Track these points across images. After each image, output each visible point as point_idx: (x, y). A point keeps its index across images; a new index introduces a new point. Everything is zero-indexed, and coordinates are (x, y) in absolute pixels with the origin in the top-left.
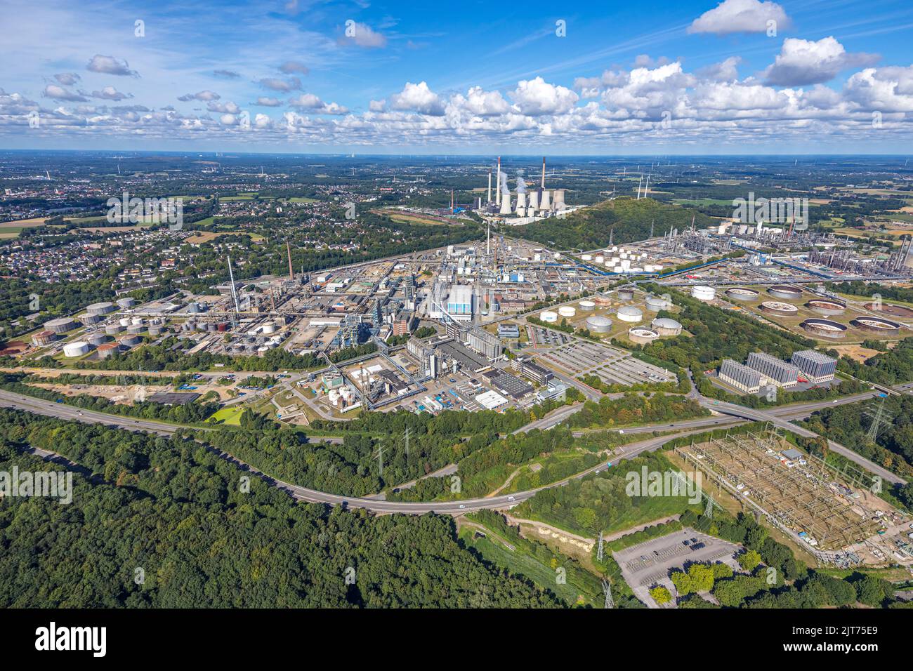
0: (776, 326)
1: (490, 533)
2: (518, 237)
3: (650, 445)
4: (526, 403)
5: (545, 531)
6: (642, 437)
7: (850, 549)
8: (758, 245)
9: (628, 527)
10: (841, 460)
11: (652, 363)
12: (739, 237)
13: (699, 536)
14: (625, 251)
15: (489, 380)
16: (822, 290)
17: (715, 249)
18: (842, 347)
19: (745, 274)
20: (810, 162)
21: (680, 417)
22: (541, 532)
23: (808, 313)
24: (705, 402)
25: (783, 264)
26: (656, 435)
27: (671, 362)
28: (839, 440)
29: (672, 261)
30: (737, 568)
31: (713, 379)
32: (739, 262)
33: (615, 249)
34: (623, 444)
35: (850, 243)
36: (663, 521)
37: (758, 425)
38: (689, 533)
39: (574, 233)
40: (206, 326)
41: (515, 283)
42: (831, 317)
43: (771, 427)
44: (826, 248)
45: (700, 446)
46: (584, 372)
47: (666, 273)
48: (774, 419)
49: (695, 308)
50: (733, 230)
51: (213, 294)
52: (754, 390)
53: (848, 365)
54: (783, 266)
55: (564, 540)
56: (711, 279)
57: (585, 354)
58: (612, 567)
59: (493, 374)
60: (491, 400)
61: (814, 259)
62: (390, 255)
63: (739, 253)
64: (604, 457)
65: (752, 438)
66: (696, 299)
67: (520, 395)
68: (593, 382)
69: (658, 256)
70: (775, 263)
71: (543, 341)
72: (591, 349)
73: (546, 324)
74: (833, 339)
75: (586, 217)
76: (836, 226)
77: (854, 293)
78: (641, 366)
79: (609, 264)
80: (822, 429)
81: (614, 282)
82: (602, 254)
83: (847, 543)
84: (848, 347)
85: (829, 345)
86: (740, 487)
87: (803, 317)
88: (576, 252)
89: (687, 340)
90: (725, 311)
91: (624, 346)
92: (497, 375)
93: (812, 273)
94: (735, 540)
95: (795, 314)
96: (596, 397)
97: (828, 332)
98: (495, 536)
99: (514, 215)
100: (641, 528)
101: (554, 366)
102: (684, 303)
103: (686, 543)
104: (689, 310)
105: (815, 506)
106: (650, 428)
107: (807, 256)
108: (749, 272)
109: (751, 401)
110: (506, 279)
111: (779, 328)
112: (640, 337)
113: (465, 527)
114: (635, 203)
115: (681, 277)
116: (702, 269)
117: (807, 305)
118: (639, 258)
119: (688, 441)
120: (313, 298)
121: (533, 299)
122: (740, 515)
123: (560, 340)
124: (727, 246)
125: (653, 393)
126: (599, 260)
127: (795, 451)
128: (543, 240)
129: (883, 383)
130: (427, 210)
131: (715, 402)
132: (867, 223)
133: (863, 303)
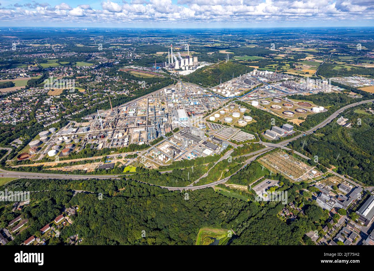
0: (277, 115)
1: (223, 189)
2: (187, 82)
3: (253, 159)
4: (218, 151)
5: (235, 186)
6: (251, 157)
7: (300, 177)
8: (266, 80)
9: (254, 181)
10: (297, 155)
11: (247, 132)
12: (260, 76)
13: (269, 180)
14: (227, 86)
15: (204, 145)
16: (286, 99)
17: (254, 83)
18: (293, 120)
19: (265, 94)
21: (258, 149)
22: (235, 187)
23: (284, 108)
24: (264, 144)
25: (274, 88)
26: (254, 155)
27: (252, 132)
28: (296, 150)
29: (242, 89)
30: (279, 186)
31: (264, 135)
32: (262, 88)
33: (223, 85)
34: (246, 159)
35: (292, 77)
36: (261, 178)
37: (277, 149)
38: (267, 180)
39: (208, 80)
40: (97, 137)
41: (196, 105)
42: (290, 109)
43: (280, 149)
44: (286, 80)
45: (265, 157)
46: (230, 138)
47: (242, 95)
48: (281, 146)
49: (254, 111)
50: (258, 73)
51: (86, 122)
52: (274, 138)
53: (296, 126)
55: (240, 187)
56: (256, 97)
57: (228, 132)
58: (253, 192)
59: (205, 143)
60: (208, 152)
61: (283, 85)
62: (144, 95)
63: (261, 84)
64: (243, 164)
65: (276, 152)
66: (253, 107)
67: (216, 149)
68: (234, 142)
69: (237, 87)
71: (214, 128)
72: (229, 129)
73: (212, 122)
74: (291, 117)
75: (211, 72)
76: (288, 68)
77: (295, 99)
78: (244, 134)
79: (223, 93)
80: (292, 147)
81: (227, 101)
82: (219, 88)
83: (300, 176)
84: (295, 120)
85: (290, 119)
86: (276, 166)
87: (283, 110)
88: (210, 87)
89: (255, 123)
90: (263, 111)
91: (238, 127)
92: (206, 143)
93: (283, 91)
94: (277, 180)
95: (280, 109)
96: (236, 146)
97: (290, 115)
98: (224, 190)
99: (181, 69)
100: (256, 181)
101: (221, 137)
102: (250, 108)
103: (267, 183)
104: (252, 111)
105: (292, 168)
106: (252, 154)
107: (281, 84)
108: (266, 92)
109: (274, 142)
110: (192, 104)
111: (278, 116)
112: (242, 124)
113: (216, 189)
114: (226, 64)
115: (246, 97)
116: (252, 92)
117: (283, 105)
118: (232, 89)
119: (262, 155)
120: (127, 119)
121: (205, 112)
122: (277, 174)
123: (219, 127)
124: (258, 81)
125: (250, 143)
126: (219, 91)
127: (287, 155)
128: (197, 83)
129: (304, 131)
130: (145, 68)
131: (266, 143)
132: (296, 66)
133: (297, 102)
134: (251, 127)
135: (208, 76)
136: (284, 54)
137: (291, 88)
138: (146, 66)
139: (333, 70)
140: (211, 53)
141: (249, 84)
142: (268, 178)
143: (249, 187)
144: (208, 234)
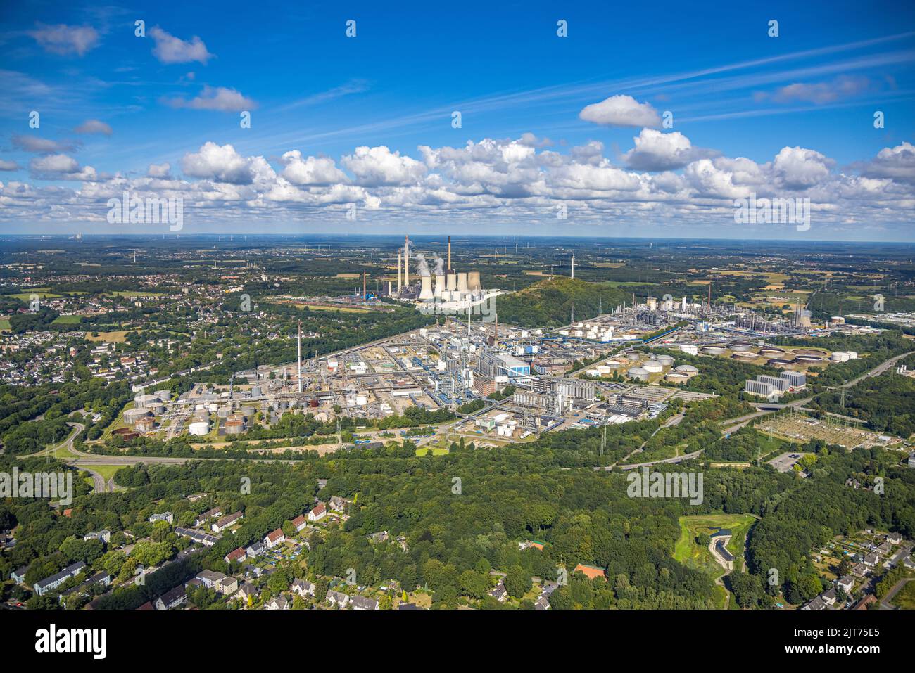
6: (730, 425)
10: (835, 419)
11: (698, 392)
14: (592, 327)
16: (762, 343)
17: (665, 321)
19: (702, 338)
20: (665, 245)
21: (742, 413)
22: (720, 465)
23: (764, 358)
24: (751, 404)
25: (722, 329)
26: (736, 423)
28: (830, 411)
29: (637, 331)
32: (688, 330)
33: (581, 325)
34: (722, 429)
37: (786, 411)
38: (788, 454)
39: (535, 312)
44: (742, 317)
47: (645, 340)
49: (695, 359)
52: (770, 396)
54: (723, 331)
55: (734, 466)
58: (769, 467)
60: (621, 420)
61: (740, 324)
63: (684, 323)
65: (785, 417)
66: (689, 355)
69: (621, 328)
70: (716, 329)
72: (649, 389)
73: (597, 378)
77: (783, 344)
78: (693, 394)
79: (592, 336)
81: (613, 348)
82: (573, 329)
86: (798, 435)
88: (550, 329)
91: (669, 385)
93: (746, 334)
94: (812, 452)
95: (757, 358)
100: (768, 455)
103: (790, 457)
106: (732, 421)
107: (733, 323)
108: (703, 336)
110: (522, 351)
115: (659, 342)
117: (760, 353)
122: (811, 441)
123: (620, 387)
126: (577, 334)
129: (831, 385)
130: (330, 299)
131: (756, 404)
132: (753, 299)
133: (791, 350)
134: (706, 381)
135: (532, 303)
136: (708, 279)
137: (762, 329)
138: (328, 294)
139: (847, 301)
140: (505, 276)
141: (650, 322)
142: (790, 451)
143: (754, 463)
144: (700, 524)
